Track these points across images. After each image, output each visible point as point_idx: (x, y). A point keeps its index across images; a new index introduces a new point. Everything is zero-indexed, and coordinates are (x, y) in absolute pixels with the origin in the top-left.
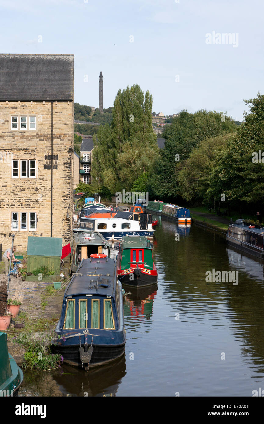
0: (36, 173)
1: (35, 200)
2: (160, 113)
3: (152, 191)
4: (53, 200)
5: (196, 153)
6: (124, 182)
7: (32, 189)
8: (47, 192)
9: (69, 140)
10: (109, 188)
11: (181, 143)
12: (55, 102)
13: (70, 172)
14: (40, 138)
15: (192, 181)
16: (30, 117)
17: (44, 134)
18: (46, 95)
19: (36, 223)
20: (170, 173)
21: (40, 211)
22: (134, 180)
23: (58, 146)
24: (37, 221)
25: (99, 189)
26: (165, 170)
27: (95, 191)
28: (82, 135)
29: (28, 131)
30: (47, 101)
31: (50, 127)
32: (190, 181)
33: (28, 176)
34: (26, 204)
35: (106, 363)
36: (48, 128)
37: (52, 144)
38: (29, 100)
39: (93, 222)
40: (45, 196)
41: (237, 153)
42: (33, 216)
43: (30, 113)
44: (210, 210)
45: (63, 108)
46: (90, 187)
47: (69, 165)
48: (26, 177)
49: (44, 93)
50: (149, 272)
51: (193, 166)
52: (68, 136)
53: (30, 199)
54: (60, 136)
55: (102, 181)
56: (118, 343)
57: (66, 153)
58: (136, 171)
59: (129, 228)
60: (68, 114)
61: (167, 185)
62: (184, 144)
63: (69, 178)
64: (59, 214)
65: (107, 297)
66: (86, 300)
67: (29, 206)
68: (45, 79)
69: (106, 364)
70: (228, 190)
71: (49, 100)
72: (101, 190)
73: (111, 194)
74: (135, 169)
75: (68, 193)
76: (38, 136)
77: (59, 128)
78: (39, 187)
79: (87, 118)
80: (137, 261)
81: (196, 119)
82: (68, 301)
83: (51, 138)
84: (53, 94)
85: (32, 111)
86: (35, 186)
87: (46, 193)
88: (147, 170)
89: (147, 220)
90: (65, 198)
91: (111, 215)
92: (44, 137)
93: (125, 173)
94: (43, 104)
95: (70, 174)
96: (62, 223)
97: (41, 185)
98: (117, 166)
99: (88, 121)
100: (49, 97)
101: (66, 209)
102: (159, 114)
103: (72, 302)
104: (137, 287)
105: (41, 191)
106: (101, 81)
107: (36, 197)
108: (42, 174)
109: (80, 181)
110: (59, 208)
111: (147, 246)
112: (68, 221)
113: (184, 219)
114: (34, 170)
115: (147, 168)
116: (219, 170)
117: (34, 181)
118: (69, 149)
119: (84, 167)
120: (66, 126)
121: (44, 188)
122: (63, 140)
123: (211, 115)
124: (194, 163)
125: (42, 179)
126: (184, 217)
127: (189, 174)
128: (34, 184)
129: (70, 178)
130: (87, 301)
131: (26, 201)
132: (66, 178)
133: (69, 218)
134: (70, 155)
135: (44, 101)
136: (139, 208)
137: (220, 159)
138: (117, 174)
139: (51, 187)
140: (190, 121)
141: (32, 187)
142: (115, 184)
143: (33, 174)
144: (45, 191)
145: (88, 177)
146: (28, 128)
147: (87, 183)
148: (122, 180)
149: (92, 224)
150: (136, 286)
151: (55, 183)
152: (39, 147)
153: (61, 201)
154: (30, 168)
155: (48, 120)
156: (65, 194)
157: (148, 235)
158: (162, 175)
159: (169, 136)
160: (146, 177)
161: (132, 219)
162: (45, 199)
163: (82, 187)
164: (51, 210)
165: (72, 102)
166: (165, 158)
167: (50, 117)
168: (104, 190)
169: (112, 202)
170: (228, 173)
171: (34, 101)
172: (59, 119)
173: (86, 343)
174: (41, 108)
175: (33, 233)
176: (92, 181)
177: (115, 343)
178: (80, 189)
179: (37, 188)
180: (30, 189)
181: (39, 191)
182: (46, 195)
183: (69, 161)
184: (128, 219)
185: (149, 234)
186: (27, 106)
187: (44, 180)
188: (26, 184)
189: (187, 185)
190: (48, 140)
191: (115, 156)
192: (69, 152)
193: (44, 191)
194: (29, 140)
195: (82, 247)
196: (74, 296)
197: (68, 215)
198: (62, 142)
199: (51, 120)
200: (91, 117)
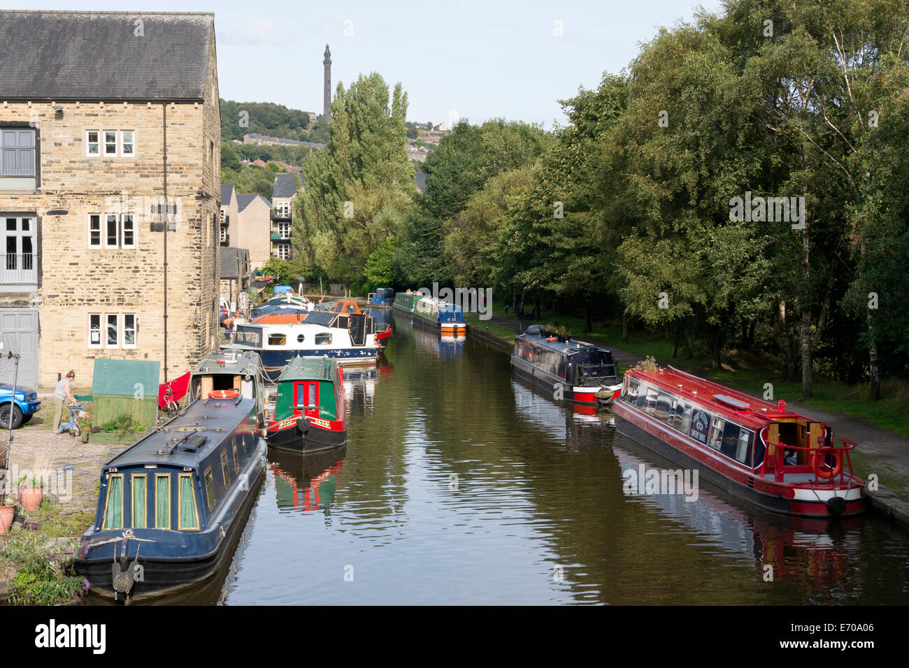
0: (136, 238)
1: (133, 291)
2: (441, 124)
3: (403, 273)
4: (167, 290)
5: (478, 200)
6: (351, 255)
7: (128, 270)
8: (157, 274)
9: (198, 176)
10: (324, 267)
11: (455, 180)
12: (170, 103)
13: (200, 236)
14: (142, 172)
15: (471, 253)
16: (122, 133)
17: (151, 165)
18: (153, 90)
19: (135, 333)
20: (435, 238)
21: (142, 311)
22: (370, 253)
23: (177, 188)
24: (138, 330)
25: (307, 269)
26: (426, 232)
27: (299, 272)
28: (291, 167)
29: (119, 159)
30: (154, 102)
31: (161, 150)
32: (467, 254)
33: (120, 245)
34: (116, 298)
35: (170, 592)
36: (157, 154)
37: (165, 184)
38: (120, 100)
39: (259, 330)
40: (153, 282)
41: (540, 201)
42: (129, 320)
43: (121, 125)
44: (506, 309)
45: (185, 116)
46: (288, 265)
47: (198, 224)
48: (116, 247)
49: (150, 86)
50: (326, 424)
51: (472, 224)
52: (197, 169)
53: (123, 289)
54: (180, 168)
55: (312, 254)
56: (196, 554)
57: (192, 201)
58: (375, 235)
59: (329, 342)
60: (194, 127)
61: (432, 261)
62: (461, 184)
63: (198, 248)
64: (181, 317)
65: (185, 470)
66: (144, 475)
67: (121, 301)
68: (155, 60)
69: (169, 594)
70: (525, 270)
71: (159, 101)
72: (309, 271)
73: (328, 279)
74: (372, 232)
75: (197, 277)
76: (138, 167)
77: (179, 154)
78: (141, 265)
79: (300, 134)
80: (306, 402)
81: (485, 136)
82: (111, 478)
83: (162, 172)
84: (166, 88)
85: (128, 120)
86: (133, 264)
87: (154, 277)
88: (393, 234)
89: (365, 327)
90: (191, 286)
91: (298, 319)
92: (150, 170)
93: (353, 238)
94: (147, 107)
95: (201, 241)
96: (186, 333)
97: (144, 261)
98: (340, 227)
99: (303, 139)
100: (159, 95)
101: (194, 307)
102: (438, 126)
103: (119, 479)
104: (302, 453)
105: (145, 273)
106: (327, 63)
107: (136, 284)
108: (147, 240)
109: (271, 254)
110: (179, 305)
111: (325, 377)
112: (197, 330)
113: (452, 325)
114: (131, 233)
115: (395, 229)
116: (510, 233)
117: (131, 254)
118: (199, 193)
119: (278, 228)
120: (191, 148)
121: (151, 268)
122: (186, 176)
123: (514, 128)
124: (473, 218)
125: (147, 250)
126: (451, 322)
127: (465, 241)
128: (131, 261)
129: (200, 248)
130: (169, 478)
131: (116, 293)
132: (193, 248)
133: (199, 325)
134: (200, 205)
135: (149, 101)
136: (354, 306)
137: (516, 212)
138: (340, 242)
139: (163, 266)
140: (474, 139)
141: (128, 266)
142: (337, 259)
143: (129, 241)
144: (153, 273)
145: (286, 247)
146: (119, 154)
147: (286, 258)
148: (348, 252)
149: (257, 335)
150: (300, 451)
151: (172, 257)
152: (141, 188)
153: (183, 292)
154: (123, 230)
155: (157, 137)
156: (191, 279)
157: (367, 355)
158: (421, 243)
159: (433, 169)
160: (392, 247)
161: (335, 325)
162: (153, 289)
163: (274, 265)
164: (164, 309)
165: (202, 103)
166: (427, 210)
167: (161, 132)
168: (316, 271)
169: (332, 295)
170: (525, 238)
171: (130, 101)
172: (178, 136)
173: (123, 555)
174: (144, 116)
175: (130, 352)
176: (294, 255)
177: (187, 555)
178: (270, 269)
179: (136, 267)
180: (124, 269)
181: (141, 272)
182: (155, 281)
183: (198, 215)
184: (327, 326)
185: (369, 354)
186: (116, 112)
187: (150, 251)
188: (115, 260)
189: (461, 261)
190: (159, 176)
191: (336, 207)
192: (197, 198)
193: (150, 273)
194: (121, 176)
195: (203, 378)
196: (121, 469)
197: (196, 319)
198: (185, 180)
199: (163, 137)
200: (308, 132)
